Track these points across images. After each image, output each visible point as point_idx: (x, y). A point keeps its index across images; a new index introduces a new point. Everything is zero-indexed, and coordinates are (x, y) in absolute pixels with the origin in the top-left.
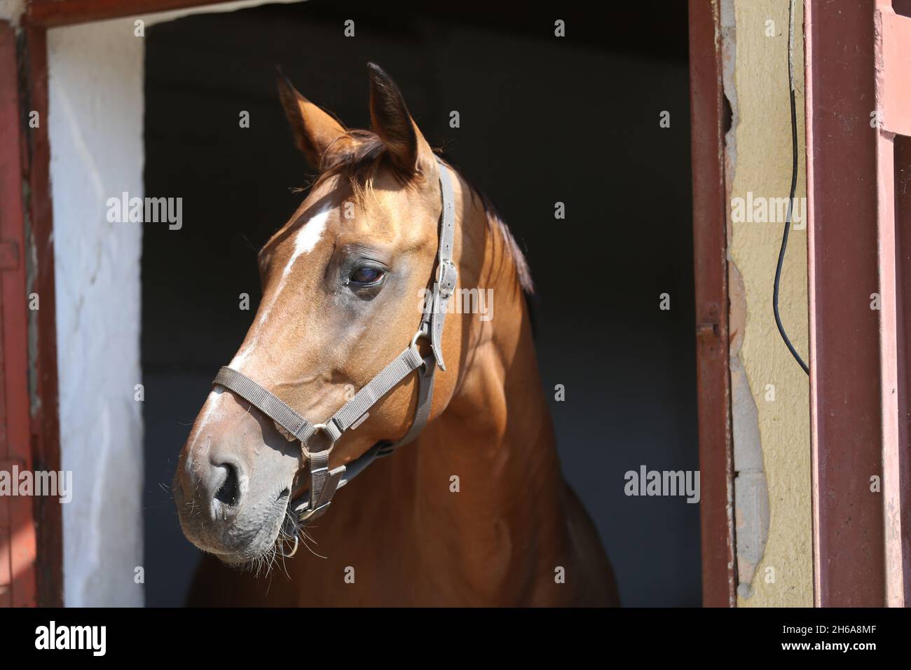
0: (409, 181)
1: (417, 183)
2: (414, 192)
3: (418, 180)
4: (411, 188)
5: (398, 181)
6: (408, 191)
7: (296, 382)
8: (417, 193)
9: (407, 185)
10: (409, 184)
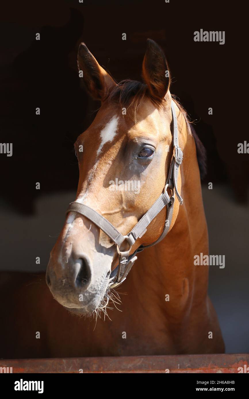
0: (160, 104)
1: (163, 105)
2: (162, 110)
3: (164, 104)
4: (160, 108)
5: (154, 105)
6: (158, 109)
7: (112, 212)
8: (163, 111)
9: (159, 107)
10: (160, 106)
